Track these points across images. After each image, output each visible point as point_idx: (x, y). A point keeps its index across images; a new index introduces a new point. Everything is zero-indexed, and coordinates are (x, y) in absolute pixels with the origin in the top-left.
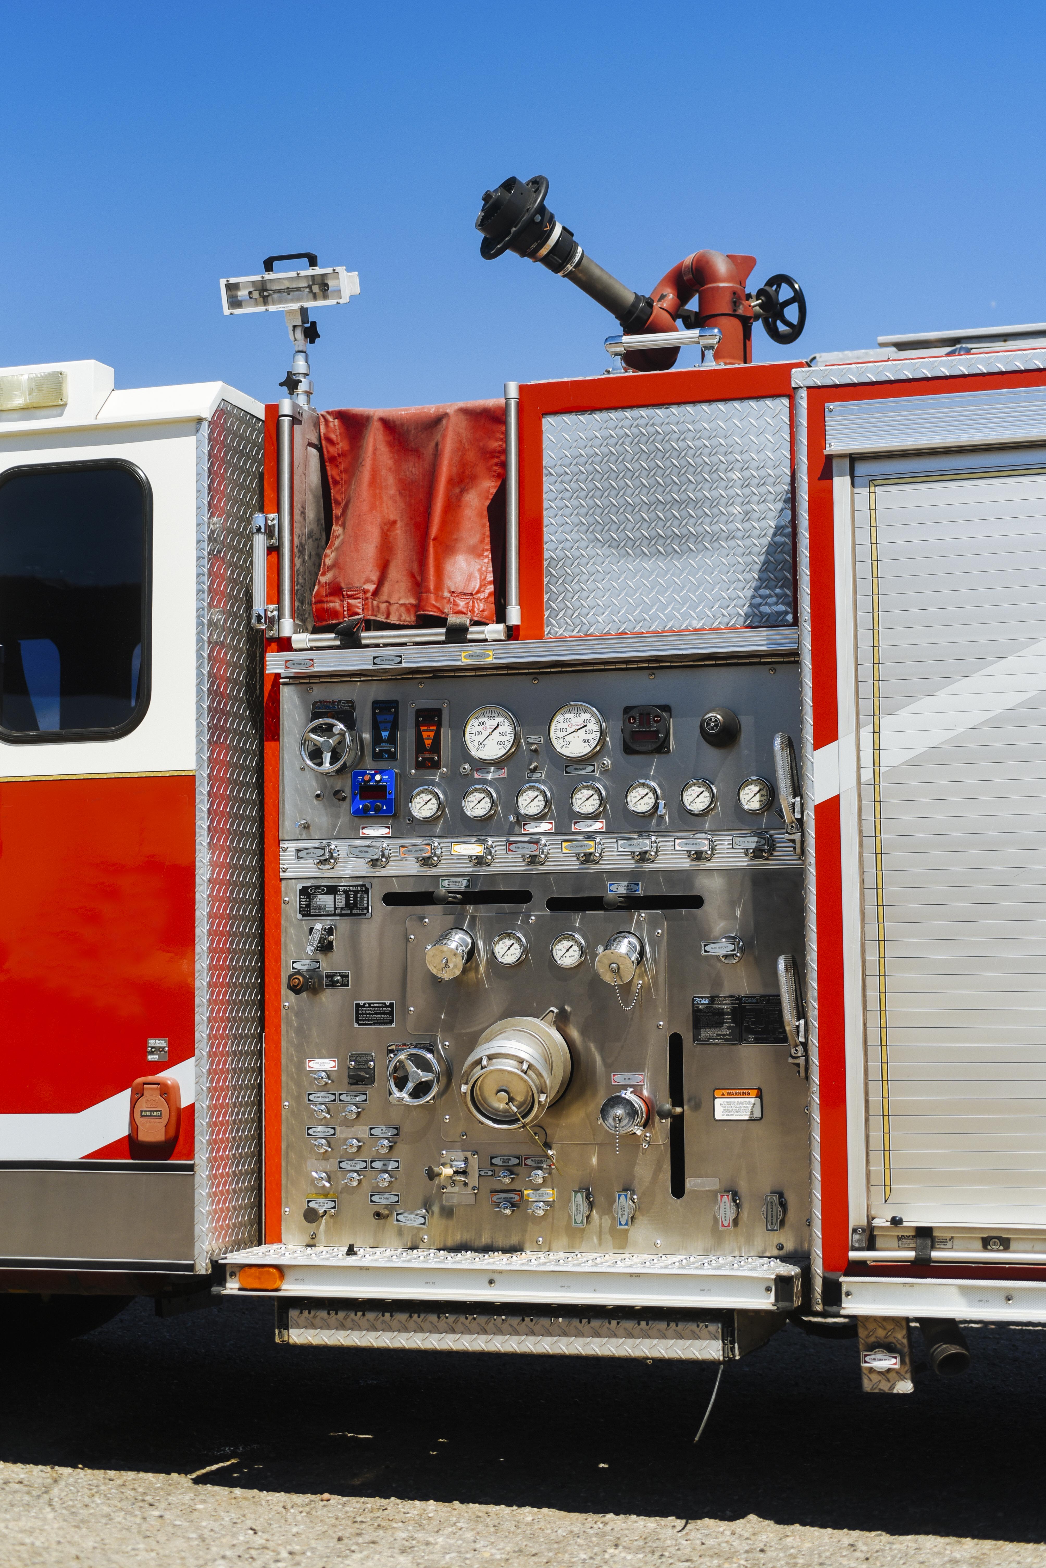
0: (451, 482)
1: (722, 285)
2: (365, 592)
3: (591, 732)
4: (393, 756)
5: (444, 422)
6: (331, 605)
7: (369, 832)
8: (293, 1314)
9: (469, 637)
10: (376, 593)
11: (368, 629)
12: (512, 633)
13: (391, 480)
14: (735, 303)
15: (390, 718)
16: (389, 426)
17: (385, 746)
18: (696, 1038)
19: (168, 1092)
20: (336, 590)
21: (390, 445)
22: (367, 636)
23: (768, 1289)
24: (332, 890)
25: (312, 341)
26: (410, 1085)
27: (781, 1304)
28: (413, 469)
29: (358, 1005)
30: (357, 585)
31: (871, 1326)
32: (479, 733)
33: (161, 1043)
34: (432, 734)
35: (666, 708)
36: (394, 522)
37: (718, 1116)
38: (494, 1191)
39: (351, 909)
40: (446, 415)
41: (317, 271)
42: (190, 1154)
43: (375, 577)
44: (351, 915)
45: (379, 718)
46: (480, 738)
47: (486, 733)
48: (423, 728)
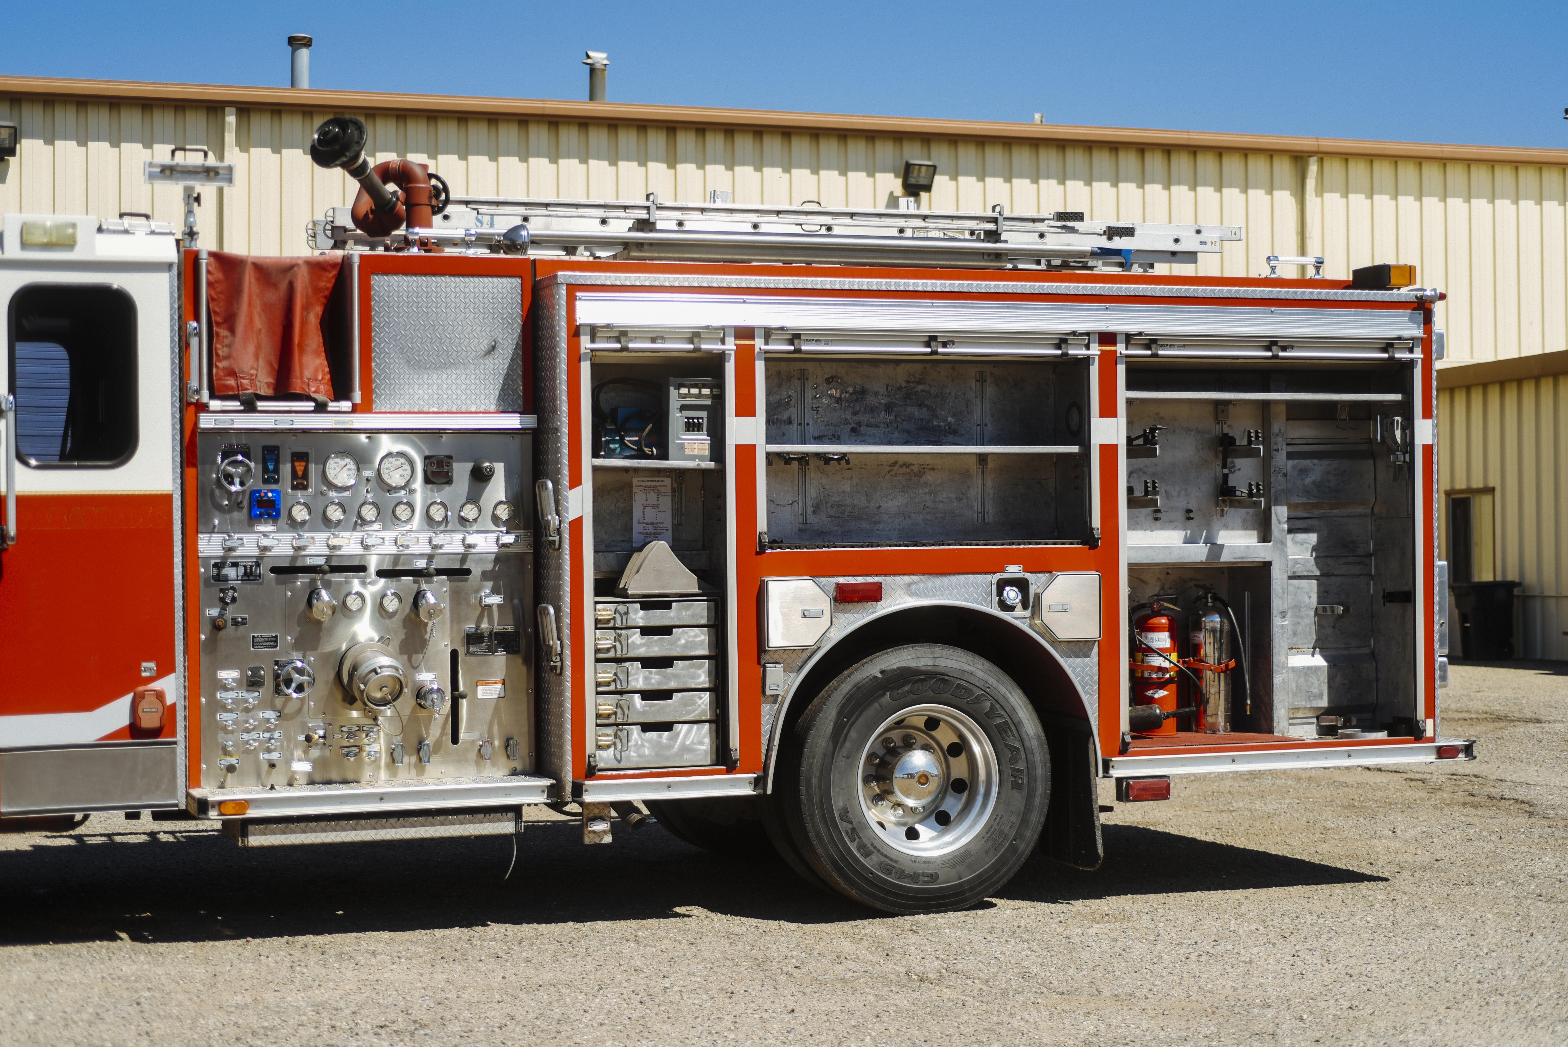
1: (421, 185)
2: (251, 375)
3: (405, 470)
4: (276, 481)
5: (296, 269)
6: (229, 382)
7: (260, 528)
8: (251, 828)
9: (329, 409)
12: (356, 408)
15: (274, 457)
16: (258, 267)
17: (271, 475)
18: (467, 652)
19: (160, 696)
20: (232, 373)
21: (258, 280)
22: (260, 405)
23: (543, 791)
24: (235, 565)
26: (294, 685)
27: (551, 799)
28: (275, 297)
29: (254, 637)
30: (246, 370)
31: (591, 808)
32: (334, 469)
33: (152, 665)
34: (302, 468)
35: (450, 457)
37: (480, 696)
39: (248, 577)
40: (297, 265)
42: (173, 734)
44: (248, 580)
45: (268, 457)
46: (335, 472)
47: (338, 469)
48: (296, 464)
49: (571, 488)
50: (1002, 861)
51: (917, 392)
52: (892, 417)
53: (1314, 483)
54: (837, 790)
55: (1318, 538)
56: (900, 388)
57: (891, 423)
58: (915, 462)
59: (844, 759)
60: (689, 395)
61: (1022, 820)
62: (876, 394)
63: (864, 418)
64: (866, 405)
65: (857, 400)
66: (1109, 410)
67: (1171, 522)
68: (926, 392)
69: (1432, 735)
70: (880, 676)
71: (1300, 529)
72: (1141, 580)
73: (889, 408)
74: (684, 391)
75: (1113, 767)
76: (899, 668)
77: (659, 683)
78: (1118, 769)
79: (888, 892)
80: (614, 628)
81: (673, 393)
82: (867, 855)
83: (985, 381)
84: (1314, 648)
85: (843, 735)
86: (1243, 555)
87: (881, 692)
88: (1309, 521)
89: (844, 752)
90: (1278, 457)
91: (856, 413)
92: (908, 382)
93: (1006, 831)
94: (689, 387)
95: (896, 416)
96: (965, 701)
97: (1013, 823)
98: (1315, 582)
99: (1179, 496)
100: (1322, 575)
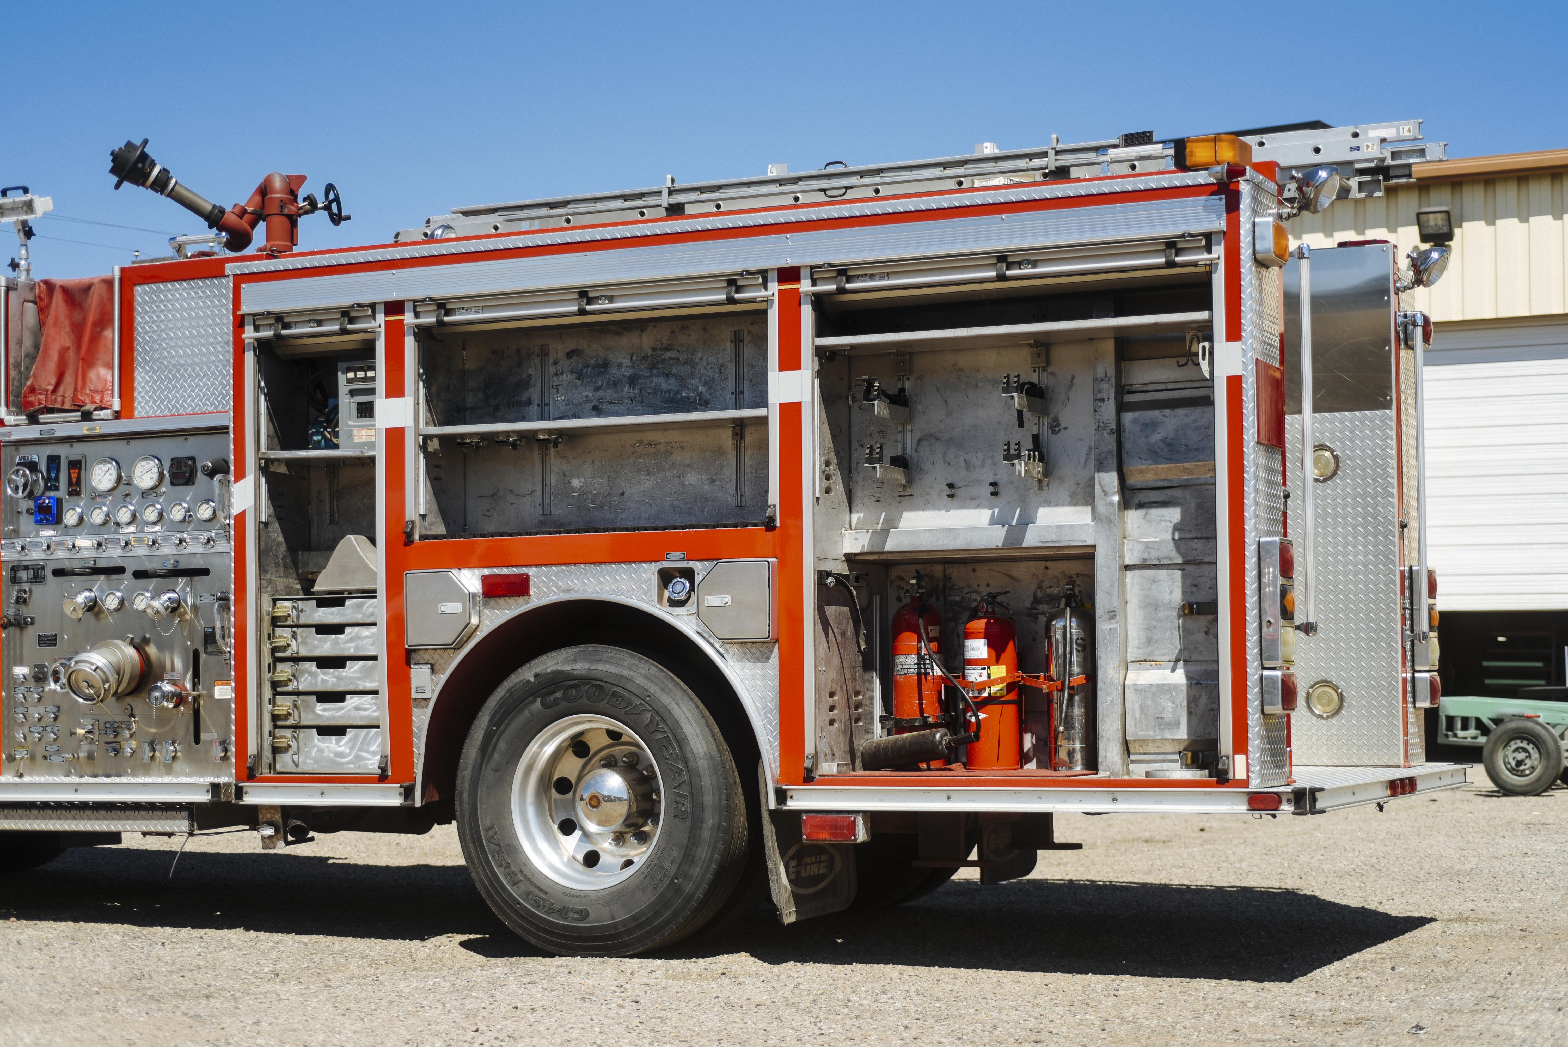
0: (94, 324)
1: (274, 196)
2: (47, 391)
3: (154, 473)
4: (56, 489)
5: (93, 288)
6: (30, 399)
7: (44, 533)
10: (54, 391)
11: (43, 413)
12: (118, 415)
13: (67, 323)
14: (282, 207)
15: (56, 466)
16: (65, 290)
17: (53, 483)
18: (207, 652)
20: (33, 390)
21: (64, 301)
22: (43, 417)
23: (208, 791)
24: (26, 568)
25: (29, 238)
27: (215, 799)
28: (75, 314)
29: (39, 636)
30: (43, 387)
32: (99, 475)
34: (76, 475)
35: (192, 458)
36: (68, 348)
37: (215, 698)
38: (107, 743)
39: (36, 579)
40: (93, 283)
41: (28, 197)
43: (53, 381)
44: (36, 582)
45: (51, 466)
46: (99, 477)
47: (102, 474)
48: (72, 471)
49: (235, 482)
50: (662, 903)
51: (664, 360)
52: (637, 391)
53: (1163, 441)
54: (484, 806)
55: (1183, 513)
56: (645, 358)
57: (635, 397)
58: (662, 441)
59: (492, 773)
60: (355, 380)
61: (684, 855)
62: (620, 365)
63: (609, 394)
64: (609, 379)
65: (599, 374)
66: (790, 362)
67: (973, 499)
68: (673, 359)
69: (1244, 777)
70: (532, 680)
71: (1156, 502)
72: (1011, 577)
73: (633, 380)
74: (351, 375)
75: (791, 797)
76: (552, 672)
77: (333, 684)
78: (797, 800)
79: (538, 928)
80: (291, 626)
81: (341, 378)
82: (514, 884)
83: (742, 341)
84: (1177, 661)
85: (491, 746)
86: (1054, 537)
87: (531, 699)
88: (1169, 492)
89: (493, 764)
90: (1103, 409)
91: (597, 389)
92: (654, 349)
93: (666, 866)
94: (355, 370)
95: (641, 390)
96: (623, 711)
97: (674, 858)
98: (1178, 573)
99: (983, 465)
100: (1186, 563)
